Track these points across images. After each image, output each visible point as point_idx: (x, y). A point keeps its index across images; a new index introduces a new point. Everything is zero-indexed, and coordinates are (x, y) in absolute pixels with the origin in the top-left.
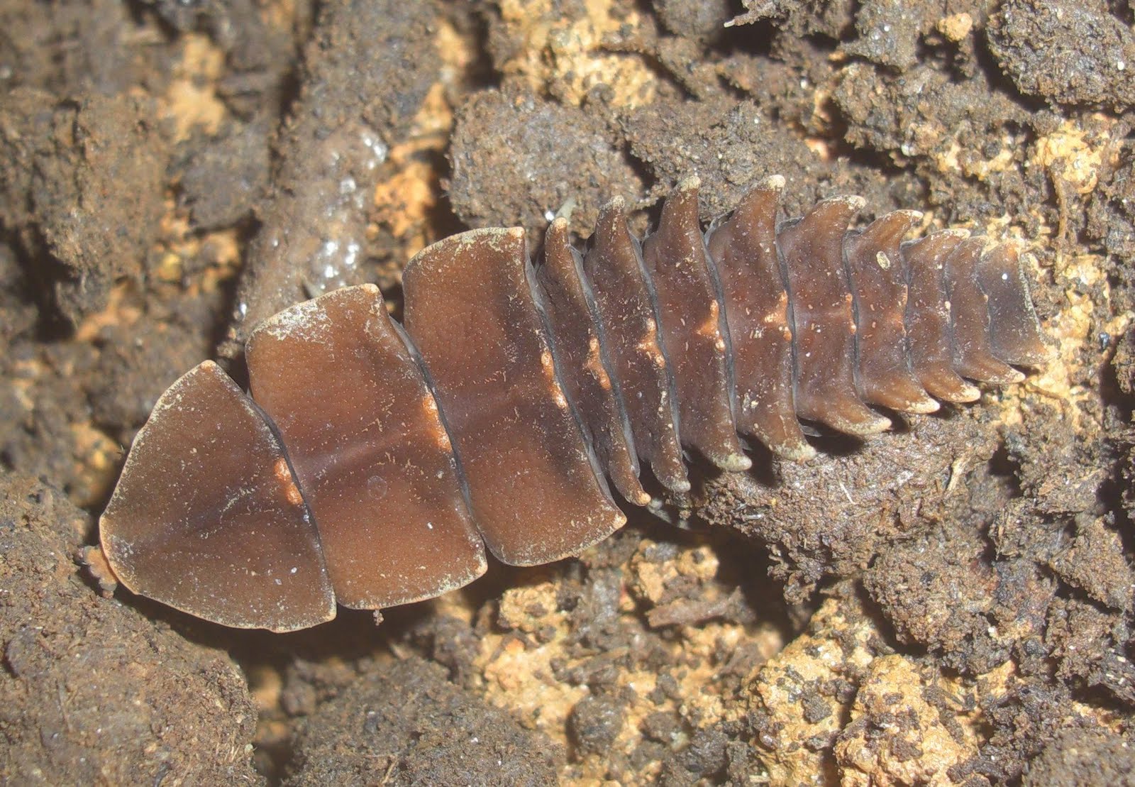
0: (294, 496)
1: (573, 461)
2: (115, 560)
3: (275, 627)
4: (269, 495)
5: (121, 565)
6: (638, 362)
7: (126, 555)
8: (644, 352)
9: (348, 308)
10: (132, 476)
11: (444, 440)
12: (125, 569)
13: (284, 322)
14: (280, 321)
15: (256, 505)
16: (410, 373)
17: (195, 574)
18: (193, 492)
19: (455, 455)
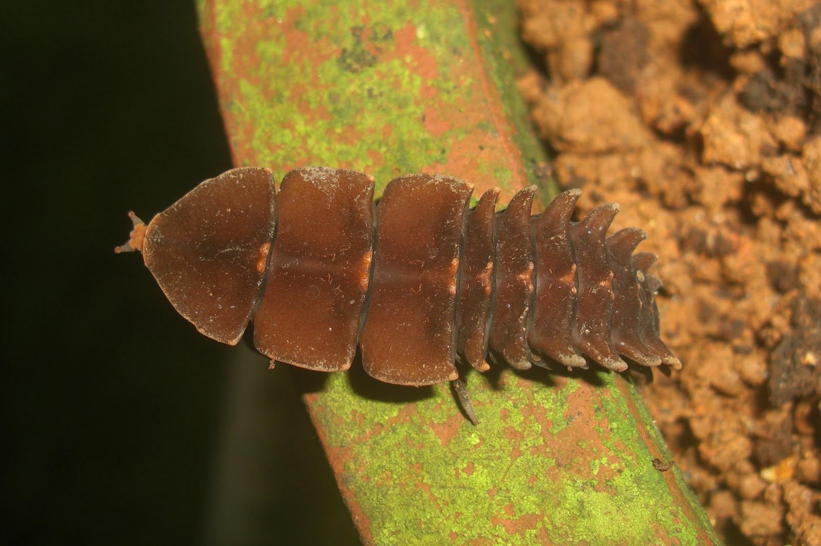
0: (261, 266)
1: (441, 329)
2: (148, 239)
3: (199, 327)
4: (249, 258)
5: (149, 243)
6: (515, 286)
7: (155, 240)
8: (522, 280)
9: (352, 182)
10: (189, 201)
11: (365, 281)
12: (150, 247)
13: (313, 172)
14: (311, 170)
15: (239, 259)
16: (366, 236)
17: (182, 275)
18: (213, 232)
19: (367, 295)
